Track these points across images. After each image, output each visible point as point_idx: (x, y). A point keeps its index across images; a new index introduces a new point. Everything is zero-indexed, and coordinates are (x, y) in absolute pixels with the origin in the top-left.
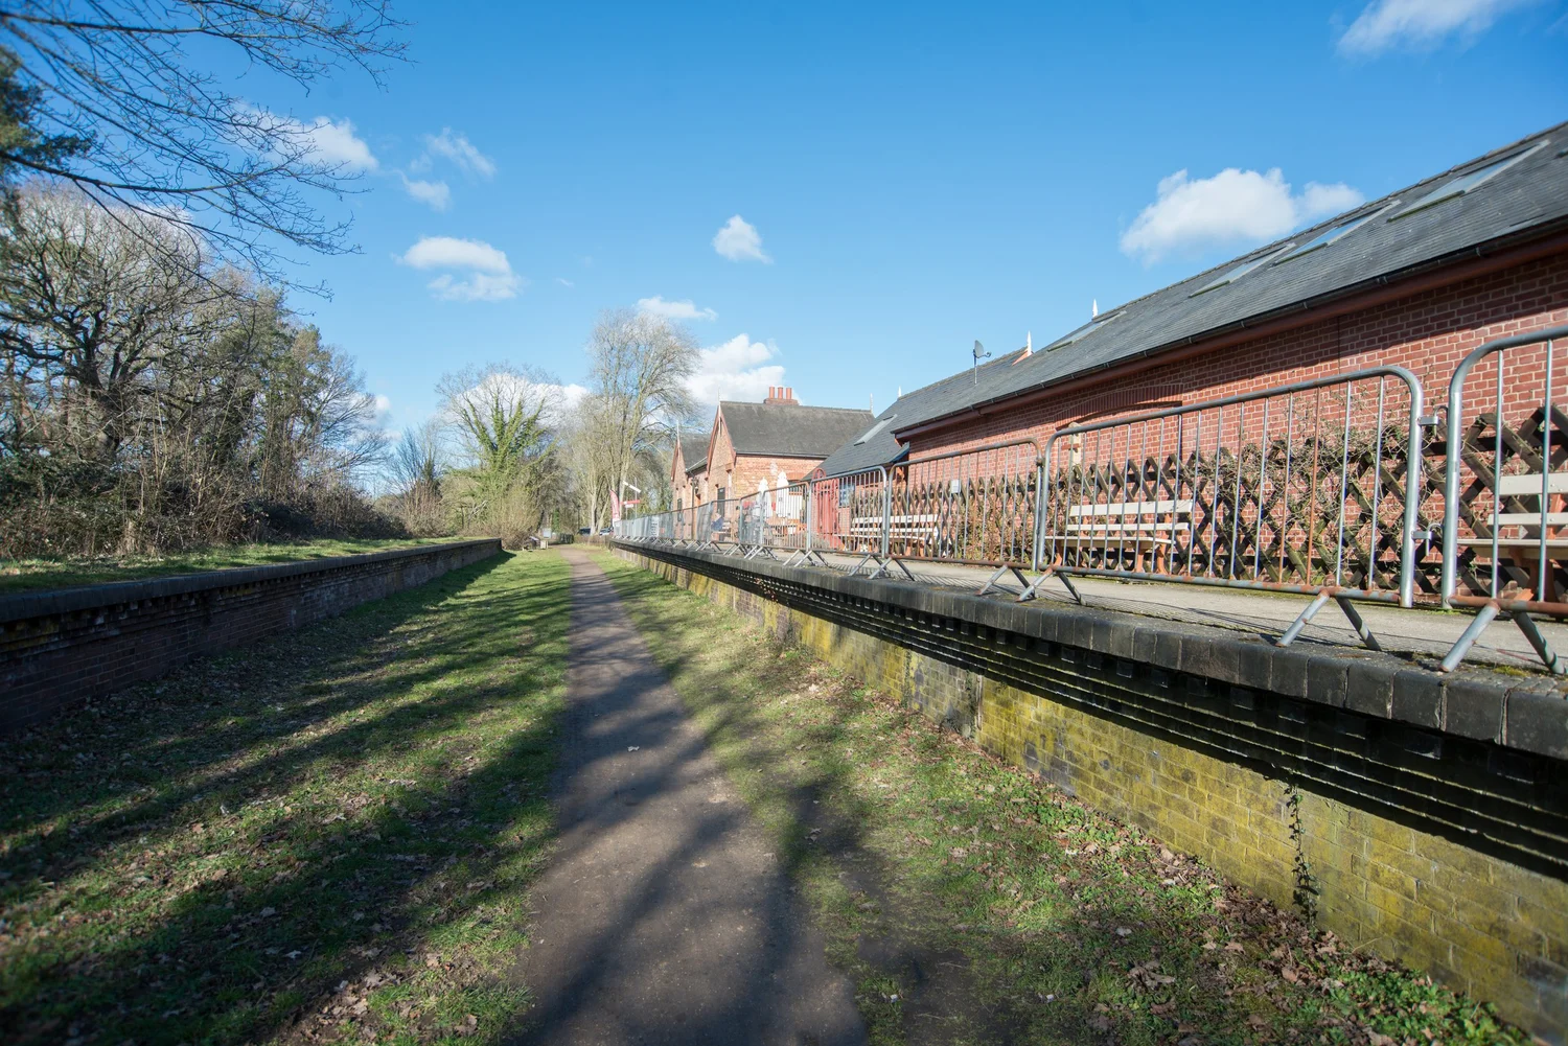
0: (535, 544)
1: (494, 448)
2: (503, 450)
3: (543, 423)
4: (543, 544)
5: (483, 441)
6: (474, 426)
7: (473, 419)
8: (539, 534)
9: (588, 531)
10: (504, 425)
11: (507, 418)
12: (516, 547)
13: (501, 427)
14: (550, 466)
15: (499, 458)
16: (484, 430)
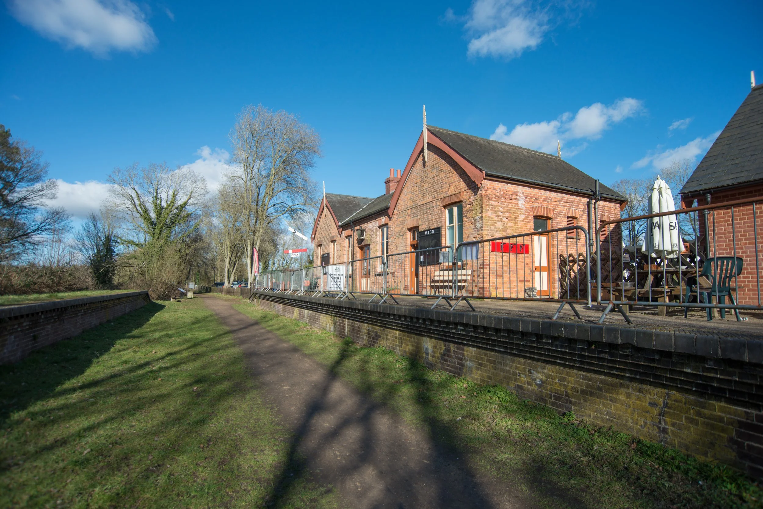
0: (183, 295)
1: (153, 224)
2: (160, 226)
3: (190, 209)
4: (190, 295)
5: (145, 219)
6: (139, 208)
7: (137, 203)
8: (186, 287)
9: (222, 284)
10: (162, 208)
11: (164, 204)
12: (166, 297)
13: (159, 211)
14: (197, 239)
15: (157, 231)
16: (146, 211)
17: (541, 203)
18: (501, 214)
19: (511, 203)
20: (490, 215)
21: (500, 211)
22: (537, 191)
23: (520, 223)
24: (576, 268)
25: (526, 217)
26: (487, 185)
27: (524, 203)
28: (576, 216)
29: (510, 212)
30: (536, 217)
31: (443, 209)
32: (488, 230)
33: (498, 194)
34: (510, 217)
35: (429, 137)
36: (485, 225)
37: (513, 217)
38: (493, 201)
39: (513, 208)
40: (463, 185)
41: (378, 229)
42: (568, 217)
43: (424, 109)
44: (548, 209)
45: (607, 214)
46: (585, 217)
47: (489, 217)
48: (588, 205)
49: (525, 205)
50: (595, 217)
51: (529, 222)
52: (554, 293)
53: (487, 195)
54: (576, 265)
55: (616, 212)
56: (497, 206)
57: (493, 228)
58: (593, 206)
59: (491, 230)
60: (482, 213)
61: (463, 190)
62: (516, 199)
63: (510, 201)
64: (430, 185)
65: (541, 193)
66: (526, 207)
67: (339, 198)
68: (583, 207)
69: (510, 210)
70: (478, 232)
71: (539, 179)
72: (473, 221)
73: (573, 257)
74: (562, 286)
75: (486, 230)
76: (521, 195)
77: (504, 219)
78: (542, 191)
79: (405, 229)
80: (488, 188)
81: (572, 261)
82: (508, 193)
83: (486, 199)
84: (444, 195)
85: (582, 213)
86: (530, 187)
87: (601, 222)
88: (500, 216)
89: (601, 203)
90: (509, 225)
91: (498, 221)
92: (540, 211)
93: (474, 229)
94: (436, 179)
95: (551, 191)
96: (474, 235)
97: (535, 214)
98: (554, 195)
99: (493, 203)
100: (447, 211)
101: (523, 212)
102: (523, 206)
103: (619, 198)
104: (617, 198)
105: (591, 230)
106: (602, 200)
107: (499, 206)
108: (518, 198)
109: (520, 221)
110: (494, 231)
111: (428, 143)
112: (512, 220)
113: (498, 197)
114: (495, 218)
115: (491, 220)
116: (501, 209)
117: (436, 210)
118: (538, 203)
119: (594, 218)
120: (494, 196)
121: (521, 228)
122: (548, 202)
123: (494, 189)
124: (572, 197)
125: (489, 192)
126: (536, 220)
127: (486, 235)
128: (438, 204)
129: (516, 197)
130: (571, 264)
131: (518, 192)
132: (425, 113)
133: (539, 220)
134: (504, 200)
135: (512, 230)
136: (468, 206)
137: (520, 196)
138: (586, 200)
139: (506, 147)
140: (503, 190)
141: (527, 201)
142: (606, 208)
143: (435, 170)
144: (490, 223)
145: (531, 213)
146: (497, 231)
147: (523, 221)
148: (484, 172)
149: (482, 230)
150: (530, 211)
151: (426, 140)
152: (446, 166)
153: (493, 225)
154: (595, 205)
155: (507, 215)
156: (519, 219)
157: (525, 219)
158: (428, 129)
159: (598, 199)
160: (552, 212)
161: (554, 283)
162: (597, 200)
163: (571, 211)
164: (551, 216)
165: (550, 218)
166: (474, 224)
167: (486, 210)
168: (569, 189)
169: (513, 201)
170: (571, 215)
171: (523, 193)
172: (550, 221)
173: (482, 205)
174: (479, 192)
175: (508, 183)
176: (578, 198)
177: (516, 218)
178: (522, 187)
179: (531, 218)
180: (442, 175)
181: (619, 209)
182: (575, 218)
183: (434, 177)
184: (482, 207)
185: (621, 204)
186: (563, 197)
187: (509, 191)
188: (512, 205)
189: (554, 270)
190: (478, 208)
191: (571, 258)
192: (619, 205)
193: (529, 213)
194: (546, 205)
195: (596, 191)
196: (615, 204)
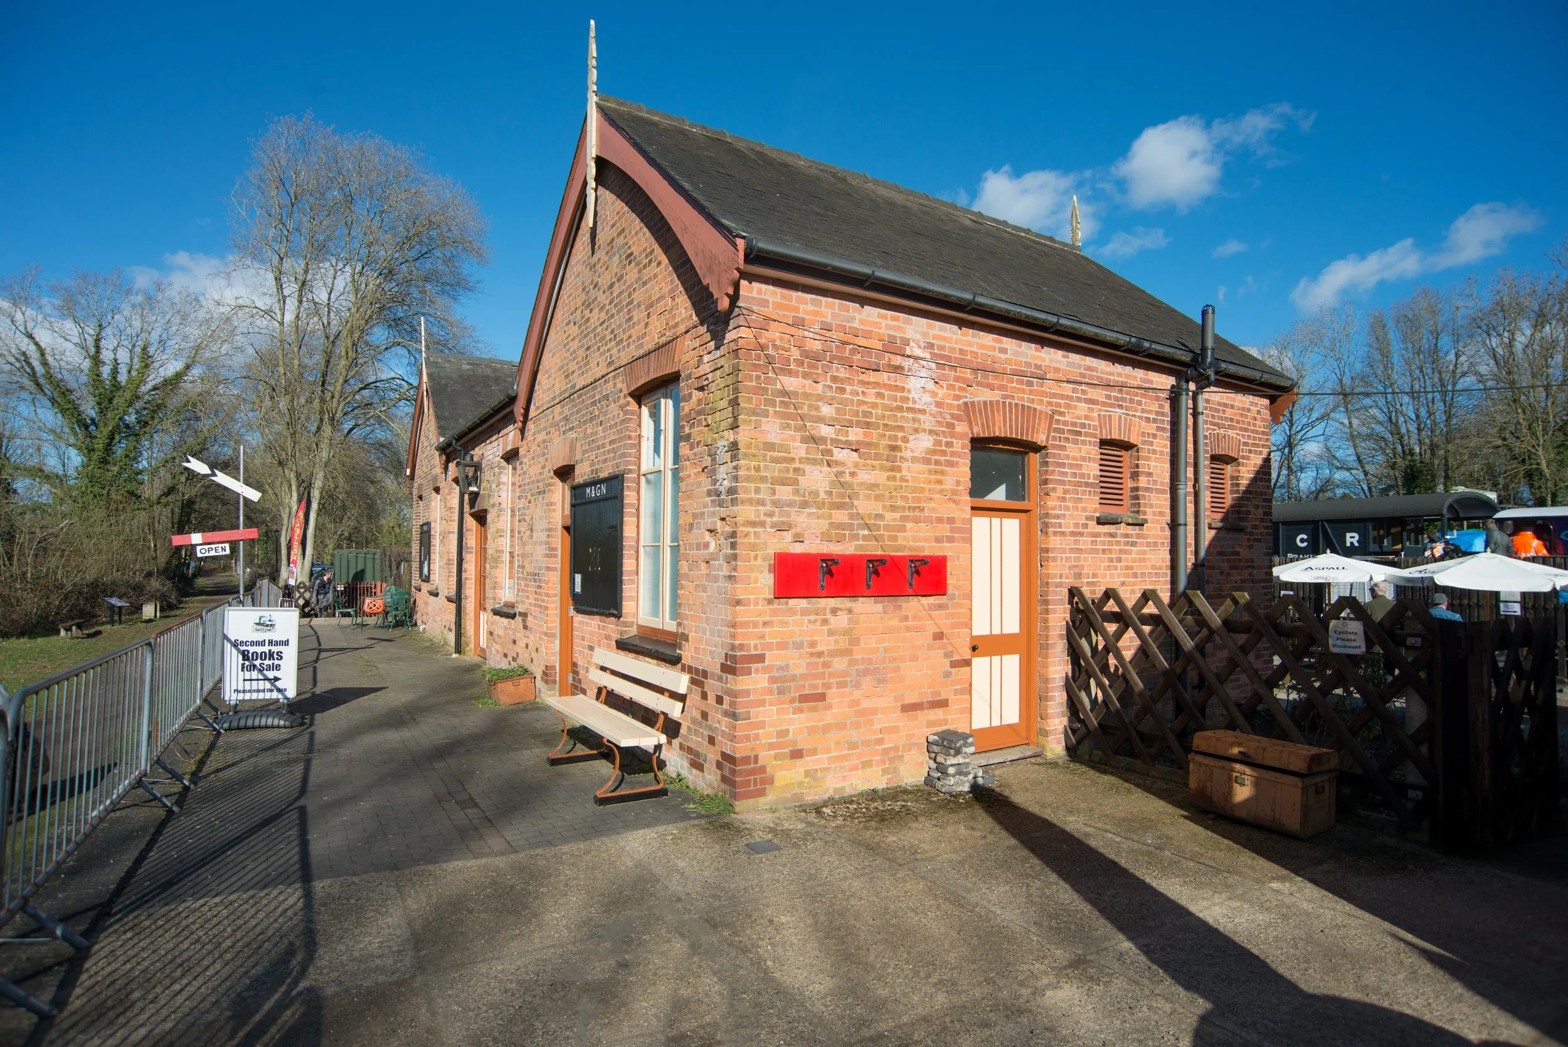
2: (106, 430)
15: (100, 444)
17: (1002, 388)
18: (825, 431)
19: (876, 384)
20: (773, 438)
21: (821, 420)
22: (988, 339)
23: (912, 471)
24: (1129, 644)
25: (938, 443)
26: (764, 303)
27: (931, 385)
28: (1133, 441)
29: (868, 425)
30: (979, 444)
31: (633, 406)
32: (762, 503)
33: (817, 346)
34: (869, 445)
35: (602, 138)
36: (748, 479)
37: (885, 442)
38: (790, 373)
39: (886, 408)
40: (684, 310)
41: (504, 463)
42: (1103, 443)
43: (592, 34)
44: (1028, 412)
45: (1230, 432)
46: (1163, 444)
47: (770, 446)
48: (1174, 398)
49: (934, 394)
50: (1195, 443)
51: (950, 464)
52: (1045, 733)
53: (763, 348)
54: (1130, 633)
55: (1260, 426)
56: (806, 396)
57: (785, 493)
58: (1190, 404)
59: (776, 504)
60: (734, 427)
61: (682, 328)
62: (898, 369)
63: (872, 377)
64: (603, 316)
65: (1004, 351)
66: (939, 404)
67: (466, 367)
68: (1155, 407)
69: (867, 414)
70: (723, 512)
71: (996, 294)
72: (707, 461)
73: (1119, 602)
74: (1073, 706)
75: (750, 501)
76: (918, 352)
77: (839, 455)
78: (1009, 343)
79: (549, 474)
80: (767, 319)
81: (1115, 617)
82: (862, 341)
83: (756, 367)
84: (633, 351)
85: (1151, 428)
86: (961, 323)
87: (1215, 458)
88: (823, 440)
89: (1214, 396)
90: (864, 476)
91: (814, 462)
92: (999, 418)
93: (709, 494)
94: (616, 290)
95: (1043, 342)
96: (708, 521)
97: (979, 431)
98: (1052, 357)
99: (791, 383)
100: (645, 411)
101: (928, 422)
102: (927, 398)
103: (1274, 380)
104: (1266, 376)
105: (1181, 492)
106: (1217, 384)
107: (820, 398)
108: (907, 363)
109: (914, 460)
110: (791, 504)
111: (600, 162)
112: (877, 457)
113: (816, 357)
114: (800, 450)
115: (774, 460)
116: (827, 410)
117: (614, 409)
118: (991, 387)
119: (1190, 446)
120: (795, 354)
121: (915, 490)
122: (1030, 384)
123: (799, 323)
124: (1119, 368)
125: (774, 334)
126: (981, 455)
127: (754, 524)
128: (619, 385)
129: (898, 360)
130: (1111, 628)
131: (906, 342)
132: (593, 47)
133: (992, 455)
134: (843, 373)
135: (878, 498)
136: (697, 395)
137: (916, 358)
138: (1166, 381)
139: (899, 199)
140: (842, 329)
141: (945, 378)
142: (1229, 412)
143: (616, 258)
144: (776, 470)
145: (961, 428)
146: (804, 505)
147: (927, 461)
148: (741, 243)
149: (734, 502)
150: (958, 418)
151: (592, 149)
152: (642, 239)
153: (784, 482)
154: (1195, 399)
155: (855, 434)
156: (907, 454)
157: (934, 452)
158: (598, 106)
159: (1208, 378)
160: (1044, 426)
161: (1044, 698)
162: (1203, 383)
163: (1115, 423)
164: (1040, 439)
165: (1036, 448)
166: (710, 471)
167: (754, 413)
168: (1110, 336)
169: (884, 377)
170: (1115, 436)
171: (931, 346)
172: (1034, 458)
173: (736, 391)
174: (729, 336)
175: (863, 301)
176: (1139, 373)
177: (894, 448)
178: (923, 322)
179: (962, 448)
180: (632, 274)
181: (1266, 414)
182: (1127, 446)
183: (611, 286)
184: (734, 403)
185: (1273, 400)
186: (1089, 368)
187: (868, 335)
188: (880, 395)
189: (1045, 647)
190: (724, 404)
191: (1111, 606)
192: (1266, 402)
193: (951, 426)
194: (1023, 397)
195: (1204, 349)
196: (1256, 399)
